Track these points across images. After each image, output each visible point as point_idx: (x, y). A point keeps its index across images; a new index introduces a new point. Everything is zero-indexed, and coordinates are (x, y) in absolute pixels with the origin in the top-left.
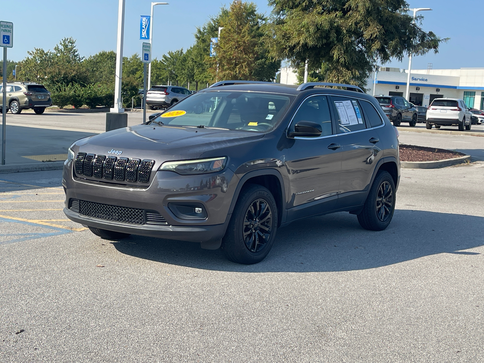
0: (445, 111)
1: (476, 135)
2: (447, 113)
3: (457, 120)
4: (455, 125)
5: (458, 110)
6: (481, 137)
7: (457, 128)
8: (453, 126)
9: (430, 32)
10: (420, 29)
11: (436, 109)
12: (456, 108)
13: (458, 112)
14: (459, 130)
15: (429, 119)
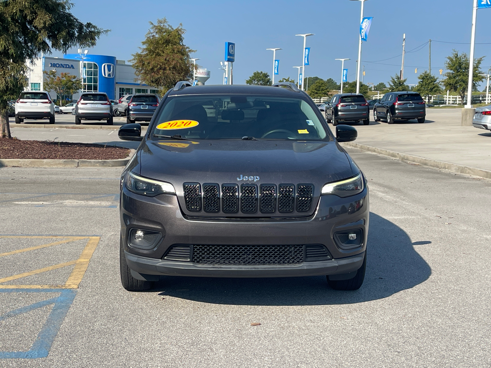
0: (36, 104)
1: (70, 127)
2: (38, 106)
3: (49, 113)
4: (47, 118)
5: (49, 103)
6: (76, 129)
7: (48, 121)
8: (44, 119)
9: (87, 23)
10: (76, 20)
11: (26, 102)
12: (47, 101)
13: (49, 105)
14: (50, 123)
15: (19, 113)
